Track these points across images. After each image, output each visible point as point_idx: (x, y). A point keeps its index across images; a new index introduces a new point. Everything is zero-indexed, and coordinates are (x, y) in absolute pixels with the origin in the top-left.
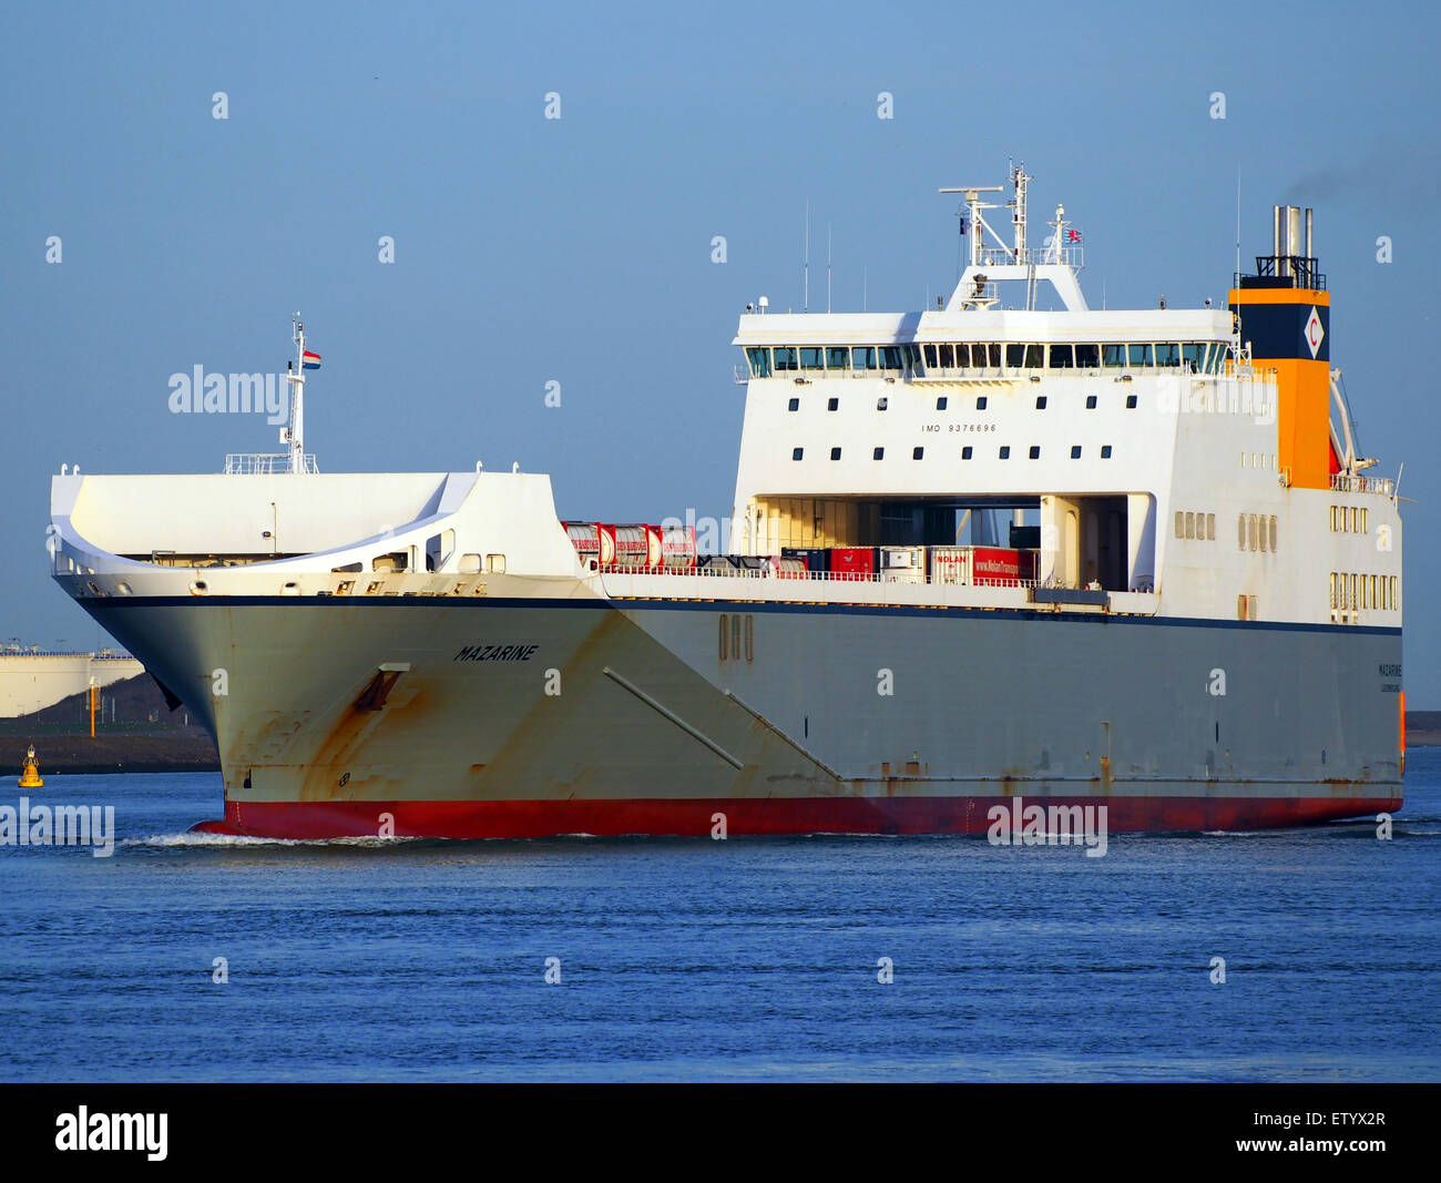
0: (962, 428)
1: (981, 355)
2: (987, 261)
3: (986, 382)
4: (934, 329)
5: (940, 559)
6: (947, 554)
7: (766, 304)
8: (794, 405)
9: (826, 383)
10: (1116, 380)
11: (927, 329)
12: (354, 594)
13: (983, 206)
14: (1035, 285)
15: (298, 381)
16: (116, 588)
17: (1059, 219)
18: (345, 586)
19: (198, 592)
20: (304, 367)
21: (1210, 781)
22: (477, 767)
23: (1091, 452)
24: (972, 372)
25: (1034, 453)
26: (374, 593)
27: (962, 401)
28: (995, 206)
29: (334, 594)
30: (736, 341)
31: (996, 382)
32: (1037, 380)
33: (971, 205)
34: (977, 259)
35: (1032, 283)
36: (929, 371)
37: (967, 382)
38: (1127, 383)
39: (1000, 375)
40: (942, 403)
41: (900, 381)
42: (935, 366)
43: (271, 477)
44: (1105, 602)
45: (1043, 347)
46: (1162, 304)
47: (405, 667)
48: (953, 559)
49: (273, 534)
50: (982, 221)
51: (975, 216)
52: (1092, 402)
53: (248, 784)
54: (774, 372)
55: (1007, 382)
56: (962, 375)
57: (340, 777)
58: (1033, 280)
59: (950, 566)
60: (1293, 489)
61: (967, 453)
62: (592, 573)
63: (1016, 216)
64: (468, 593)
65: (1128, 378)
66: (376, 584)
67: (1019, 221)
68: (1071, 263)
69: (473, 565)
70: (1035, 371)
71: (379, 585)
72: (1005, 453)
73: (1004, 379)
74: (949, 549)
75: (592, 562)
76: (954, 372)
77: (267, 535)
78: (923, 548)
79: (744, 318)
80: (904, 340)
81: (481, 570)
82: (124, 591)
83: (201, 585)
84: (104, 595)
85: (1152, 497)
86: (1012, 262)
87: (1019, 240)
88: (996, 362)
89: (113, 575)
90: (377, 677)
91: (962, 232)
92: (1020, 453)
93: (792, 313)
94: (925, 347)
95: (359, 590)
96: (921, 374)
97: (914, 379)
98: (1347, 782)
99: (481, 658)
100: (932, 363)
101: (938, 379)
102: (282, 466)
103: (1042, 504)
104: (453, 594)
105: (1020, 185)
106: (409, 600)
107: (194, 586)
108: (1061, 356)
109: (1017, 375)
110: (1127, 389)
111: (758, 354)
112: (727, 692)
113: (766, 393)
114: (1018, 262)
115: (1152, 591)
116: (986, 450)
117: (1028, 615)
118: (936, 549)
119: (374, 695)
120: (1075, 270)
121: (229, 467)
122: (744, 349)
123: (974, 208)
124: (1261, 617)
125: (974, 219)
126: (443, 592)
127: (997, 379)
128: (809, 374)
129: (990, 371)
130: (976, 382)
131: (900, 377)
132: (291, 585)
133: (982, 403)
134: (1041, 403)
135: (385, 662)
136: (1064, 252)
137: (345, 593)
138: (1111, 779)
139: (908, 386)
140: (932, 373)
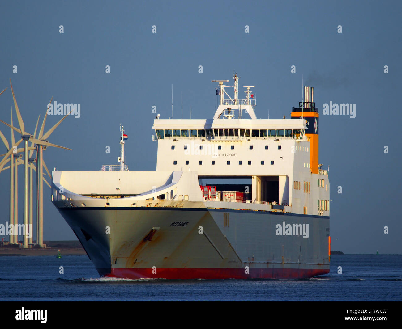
0: (226, 155)
1: (232, 133)
2: (226, 103)
3: (234, 141)
4: (217, 124)
5: (225, 195)
6: (228, 194)
7: (160, 116)
8: (173, 147)
9: (182, 141)
10: (274, 141)
11: (215, 124)
12: (151, 207)
13: (225, 86)
14: (241, 111)
15: (123, 143)
16: (81, 204)
17: (248, 90)
18: (149, 205)
19: (107, 206)
20: (124, 139)
21: (300, 264)
22: (166, 258)
23: (268, 163)
24: (229, 138)
25: (250, 163)
26: (157, 206)
27: (226, 146)
28: (229, 86)
29: (146, 207)
30: (153, 128)
31: (237, 141)
32: (250, 140)
33: (221, 86)
34: (223, 103)
35: (240, 110)
36: (216, 137)
37: (228, 141)
38: (278, 142)
39: (238, 138)
40: (220, 147)
41: (206, 140)
42: (217, 136)
43: (116, 172)
44: (283, 209)
45: (250, 130)
46: (284, 117)
47: (158, 228)
48: (230, 195)
49: (119, 189)
50: (224, 91)
51: (222, 89)
52: (267, 147)
53: (116, 263)
54: (164, 137)
55: (240, 141)
56: (226, 139)
57: (134, 261)
58: (240, 109)
59: (229, 198)
60: (313, 174)
61: (229, 163)
62: (205, 201)
63: (235, 89)
64: (179, 207)
65: (278, 140)
66: (157, 204)
67: (236, 91)
68: (252, 104)
69: (181, 198)
70: (248, 138)
71: (158, 204)
72: (240, 163)
73: (240, 140)
74: (228, 192)
75: (206, 197)
76: (224, 137)
77: (117, 189)
78: (220, 192)
79: (155, 120)
80: (207, 128)
81: (183, 200)
82: (83, 206)
83: (108, 204)
84: (75, 207)
85: (287, 177)
86: (234, 104)
87: (236, 97)
88: (237, 135)
89: (80, 201)
90: (152, 231)
91: (217, 94)
92: (245, 163)
93: (170, 119)
94: (214, 130)
95: (152, 206)
96: (213, 138)
97: (211, 140)
98: (321, 264)
99: (175, 226)
100: (216, 134)
101: (219, 140)
102: (118, 169)
103: (252, 178)
104: (175, 207)
105: (236, 80)
106: (165, 209)
107: (106, 204)
108: (255, 133)
109: (243, 139)
110: (278, 144)
111: (159, 131)
112: (225, 236)
113: (164, 144)
114: (235, 104)
115: (288, 205)
116: (234, 162)
117: (271, 213)
118: (224, 192)
119: (149, 237)
120: (253, 106)
121: (103, 168)
122: (155, 130)
123: (222, 87)
124: (307, 213)
125: (222, 90)
126: (173, 206)
127: (237, 140)
128: (177, 138)
129: (235, 138)
130: (231, 141)
131: (206, 139)
132: (134, 204)
133: (232, 147)
134: (251, 147)
135: (154, 227)
136: (250, 101)
137: (149, 206)
138: (284, 263)
139: (209, 142)
140: (217, 138)
